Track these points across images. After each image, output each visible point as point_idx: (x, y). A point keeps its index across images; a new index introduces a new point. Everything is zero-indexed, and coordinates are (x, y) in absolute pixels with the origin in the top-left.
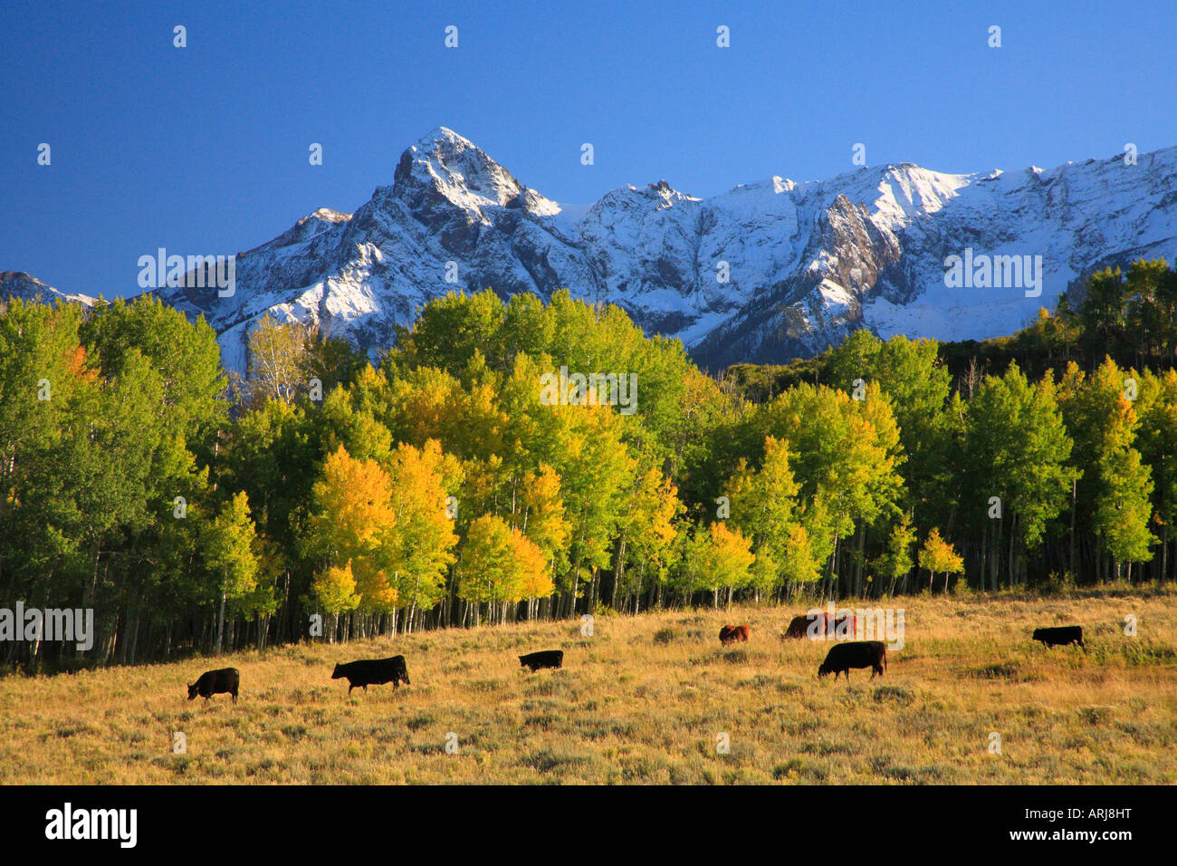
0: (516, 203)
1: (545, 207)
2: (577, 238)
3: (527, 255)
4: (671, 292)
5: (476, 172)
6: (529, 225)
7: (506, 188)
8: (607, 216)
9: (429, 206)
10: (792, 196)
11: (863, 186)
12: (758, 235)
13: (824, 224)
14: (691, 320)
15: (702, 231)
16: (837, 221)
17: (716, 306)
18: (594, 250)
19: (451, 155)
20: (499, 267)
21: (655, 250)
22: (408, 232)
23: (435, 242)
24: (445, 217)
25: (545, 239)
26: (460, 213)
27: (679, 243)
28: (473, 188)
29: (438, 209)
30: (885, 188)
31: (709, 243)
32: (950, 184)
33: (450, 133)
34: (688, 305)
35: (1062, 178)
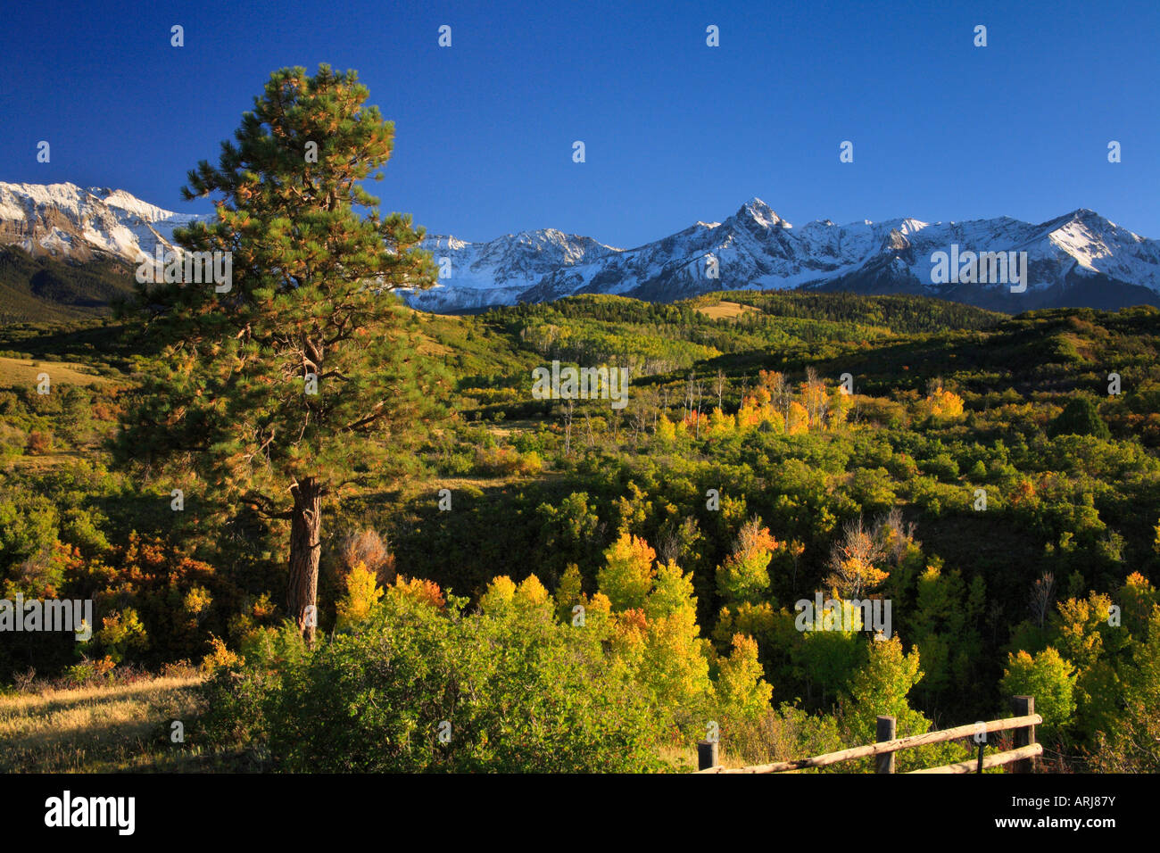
0: (779, 224)
1: (788, 226)
2: (799, 237)
3: (783, 242)
4: (831, 257)
5: (766, 213)
6: (783, 232)
7: (775, 219)
8: (809, 229)
9: (751, 224)
10: (871, 226)
11: (897, 224)
12: (860, 240)
13: (889, 238)
14: (838, 267)
15: (841, 237)
16: (893, 237)
17: (847, 262)
18: (805, 241)
19: (759, 208)
20: (774, 246)
21: (826, 242)
22: (744, 232)
23: (752, 236)
24: (756, 228)
25: (788, 237)
26: (761, 226)
27: (834, 241)
28: (765, 218)
29: (754, 225)
30: (903, 226)
31: (844, 242)
32: (923, 225)
33: (758, 200)
34: (837, 261)
35: (961, 226)
